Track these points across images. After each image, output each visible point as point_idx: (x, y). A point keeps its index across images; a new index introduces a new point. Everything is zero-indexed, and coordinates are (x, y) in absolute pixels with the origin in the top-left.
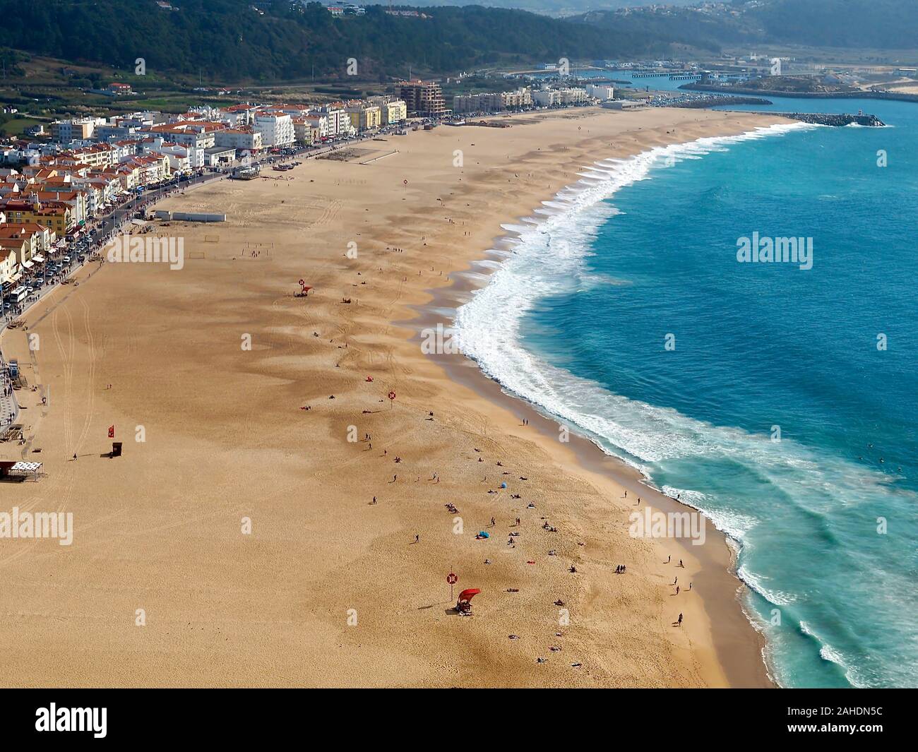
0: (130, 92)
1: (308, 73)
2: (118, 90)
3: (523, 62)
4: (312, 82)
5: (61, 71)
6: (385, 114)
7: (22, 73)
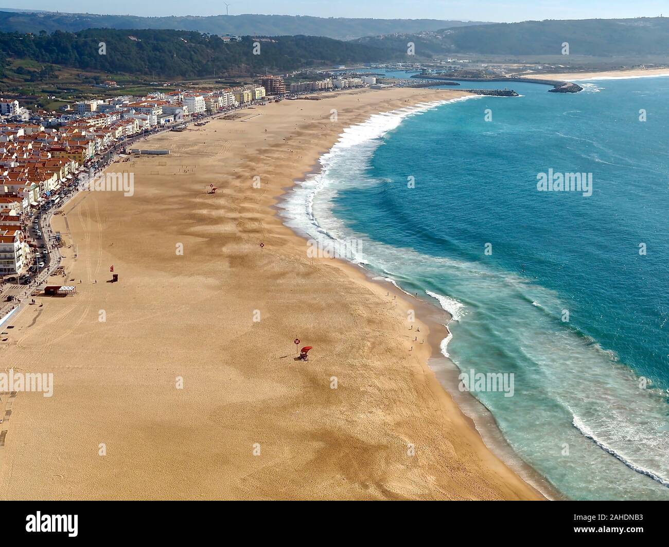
0: (116, 85)
1: (211, 73)
2: (109, 85)
3: (327, 65)
4: (214, 78)
5: (78, 75)
6: (254, 94)
7: (57, 77)
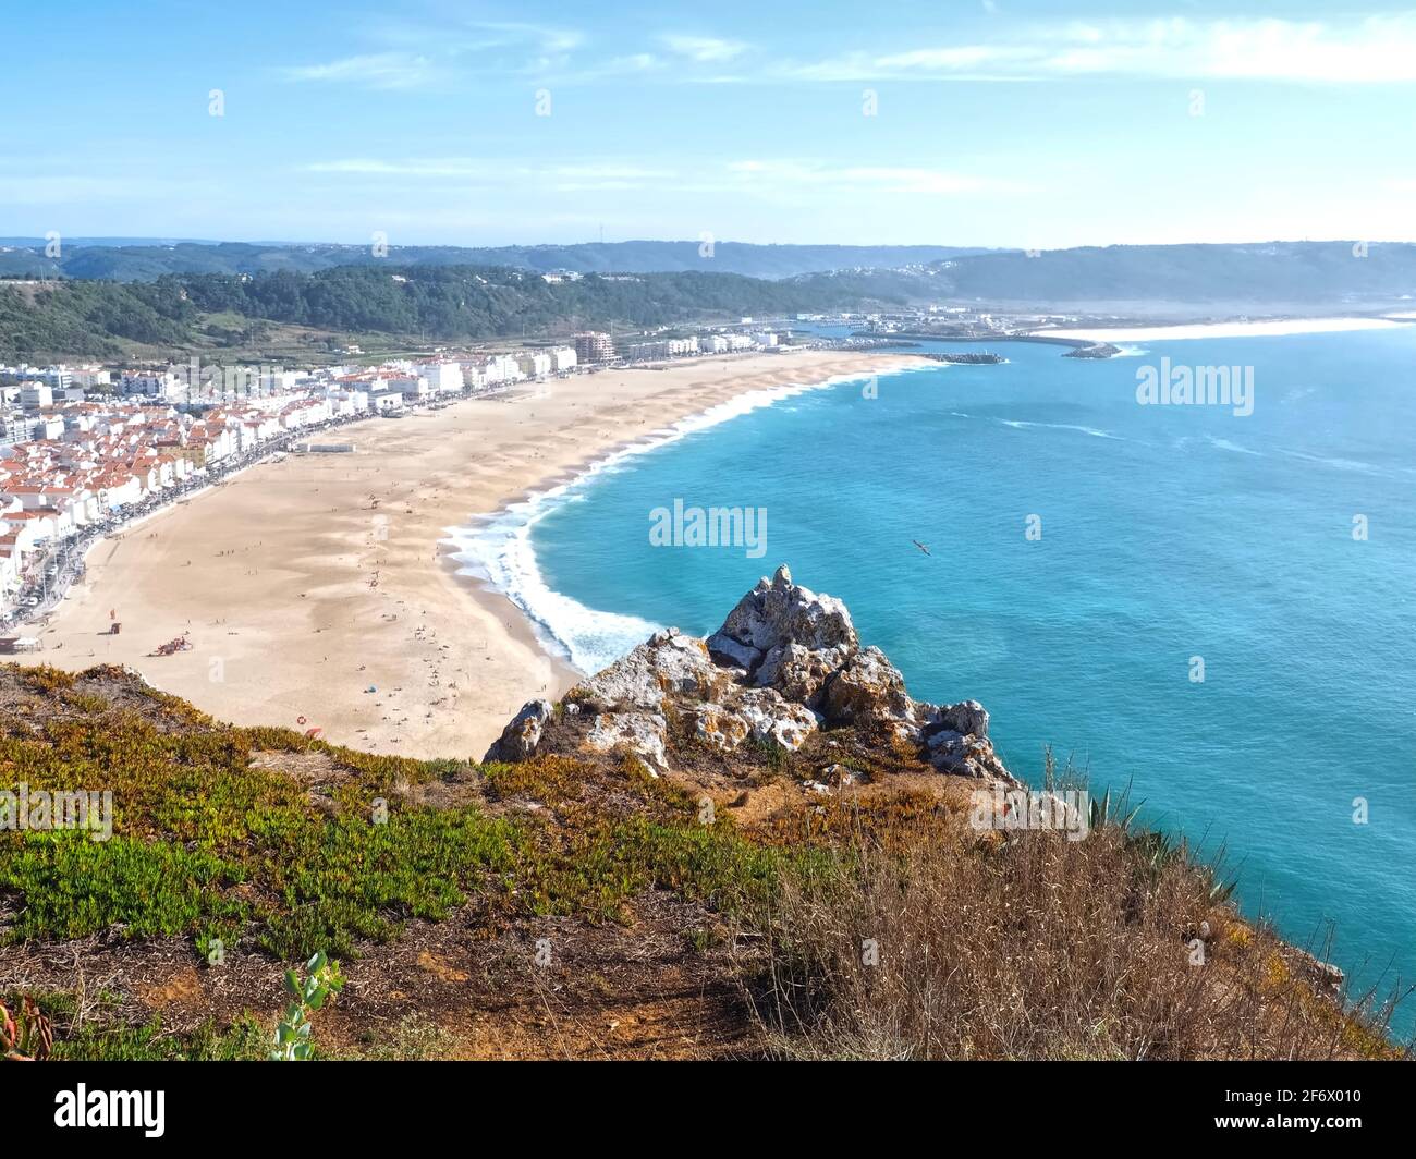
0: (358, 351)
1: (518, 331)
2: (348, 351)
4: (522, 338)
5: (304, 337)
6: (554, 361)
7: (268, 339)
